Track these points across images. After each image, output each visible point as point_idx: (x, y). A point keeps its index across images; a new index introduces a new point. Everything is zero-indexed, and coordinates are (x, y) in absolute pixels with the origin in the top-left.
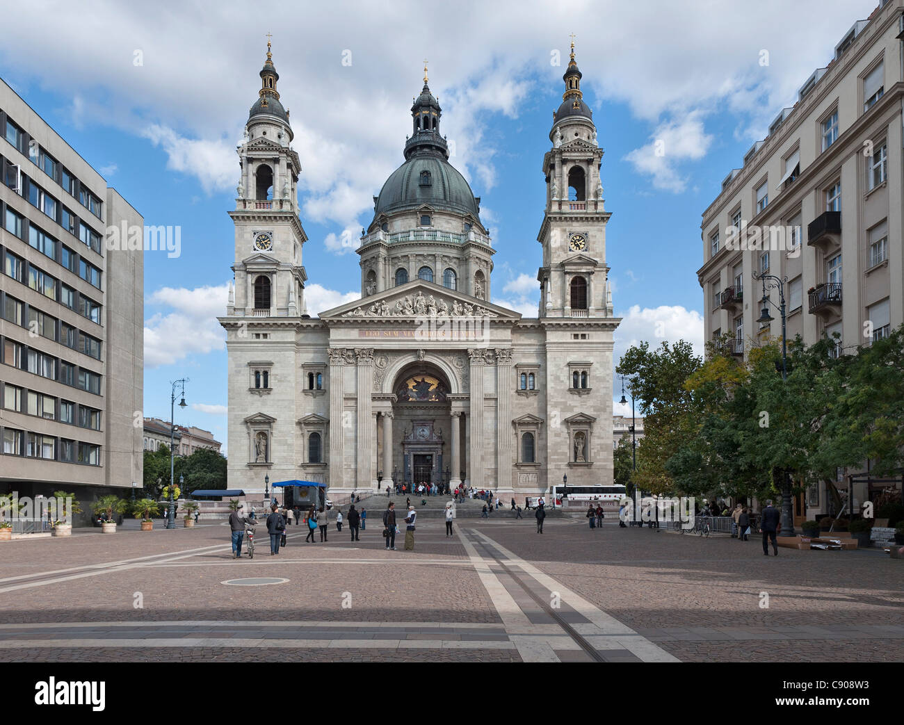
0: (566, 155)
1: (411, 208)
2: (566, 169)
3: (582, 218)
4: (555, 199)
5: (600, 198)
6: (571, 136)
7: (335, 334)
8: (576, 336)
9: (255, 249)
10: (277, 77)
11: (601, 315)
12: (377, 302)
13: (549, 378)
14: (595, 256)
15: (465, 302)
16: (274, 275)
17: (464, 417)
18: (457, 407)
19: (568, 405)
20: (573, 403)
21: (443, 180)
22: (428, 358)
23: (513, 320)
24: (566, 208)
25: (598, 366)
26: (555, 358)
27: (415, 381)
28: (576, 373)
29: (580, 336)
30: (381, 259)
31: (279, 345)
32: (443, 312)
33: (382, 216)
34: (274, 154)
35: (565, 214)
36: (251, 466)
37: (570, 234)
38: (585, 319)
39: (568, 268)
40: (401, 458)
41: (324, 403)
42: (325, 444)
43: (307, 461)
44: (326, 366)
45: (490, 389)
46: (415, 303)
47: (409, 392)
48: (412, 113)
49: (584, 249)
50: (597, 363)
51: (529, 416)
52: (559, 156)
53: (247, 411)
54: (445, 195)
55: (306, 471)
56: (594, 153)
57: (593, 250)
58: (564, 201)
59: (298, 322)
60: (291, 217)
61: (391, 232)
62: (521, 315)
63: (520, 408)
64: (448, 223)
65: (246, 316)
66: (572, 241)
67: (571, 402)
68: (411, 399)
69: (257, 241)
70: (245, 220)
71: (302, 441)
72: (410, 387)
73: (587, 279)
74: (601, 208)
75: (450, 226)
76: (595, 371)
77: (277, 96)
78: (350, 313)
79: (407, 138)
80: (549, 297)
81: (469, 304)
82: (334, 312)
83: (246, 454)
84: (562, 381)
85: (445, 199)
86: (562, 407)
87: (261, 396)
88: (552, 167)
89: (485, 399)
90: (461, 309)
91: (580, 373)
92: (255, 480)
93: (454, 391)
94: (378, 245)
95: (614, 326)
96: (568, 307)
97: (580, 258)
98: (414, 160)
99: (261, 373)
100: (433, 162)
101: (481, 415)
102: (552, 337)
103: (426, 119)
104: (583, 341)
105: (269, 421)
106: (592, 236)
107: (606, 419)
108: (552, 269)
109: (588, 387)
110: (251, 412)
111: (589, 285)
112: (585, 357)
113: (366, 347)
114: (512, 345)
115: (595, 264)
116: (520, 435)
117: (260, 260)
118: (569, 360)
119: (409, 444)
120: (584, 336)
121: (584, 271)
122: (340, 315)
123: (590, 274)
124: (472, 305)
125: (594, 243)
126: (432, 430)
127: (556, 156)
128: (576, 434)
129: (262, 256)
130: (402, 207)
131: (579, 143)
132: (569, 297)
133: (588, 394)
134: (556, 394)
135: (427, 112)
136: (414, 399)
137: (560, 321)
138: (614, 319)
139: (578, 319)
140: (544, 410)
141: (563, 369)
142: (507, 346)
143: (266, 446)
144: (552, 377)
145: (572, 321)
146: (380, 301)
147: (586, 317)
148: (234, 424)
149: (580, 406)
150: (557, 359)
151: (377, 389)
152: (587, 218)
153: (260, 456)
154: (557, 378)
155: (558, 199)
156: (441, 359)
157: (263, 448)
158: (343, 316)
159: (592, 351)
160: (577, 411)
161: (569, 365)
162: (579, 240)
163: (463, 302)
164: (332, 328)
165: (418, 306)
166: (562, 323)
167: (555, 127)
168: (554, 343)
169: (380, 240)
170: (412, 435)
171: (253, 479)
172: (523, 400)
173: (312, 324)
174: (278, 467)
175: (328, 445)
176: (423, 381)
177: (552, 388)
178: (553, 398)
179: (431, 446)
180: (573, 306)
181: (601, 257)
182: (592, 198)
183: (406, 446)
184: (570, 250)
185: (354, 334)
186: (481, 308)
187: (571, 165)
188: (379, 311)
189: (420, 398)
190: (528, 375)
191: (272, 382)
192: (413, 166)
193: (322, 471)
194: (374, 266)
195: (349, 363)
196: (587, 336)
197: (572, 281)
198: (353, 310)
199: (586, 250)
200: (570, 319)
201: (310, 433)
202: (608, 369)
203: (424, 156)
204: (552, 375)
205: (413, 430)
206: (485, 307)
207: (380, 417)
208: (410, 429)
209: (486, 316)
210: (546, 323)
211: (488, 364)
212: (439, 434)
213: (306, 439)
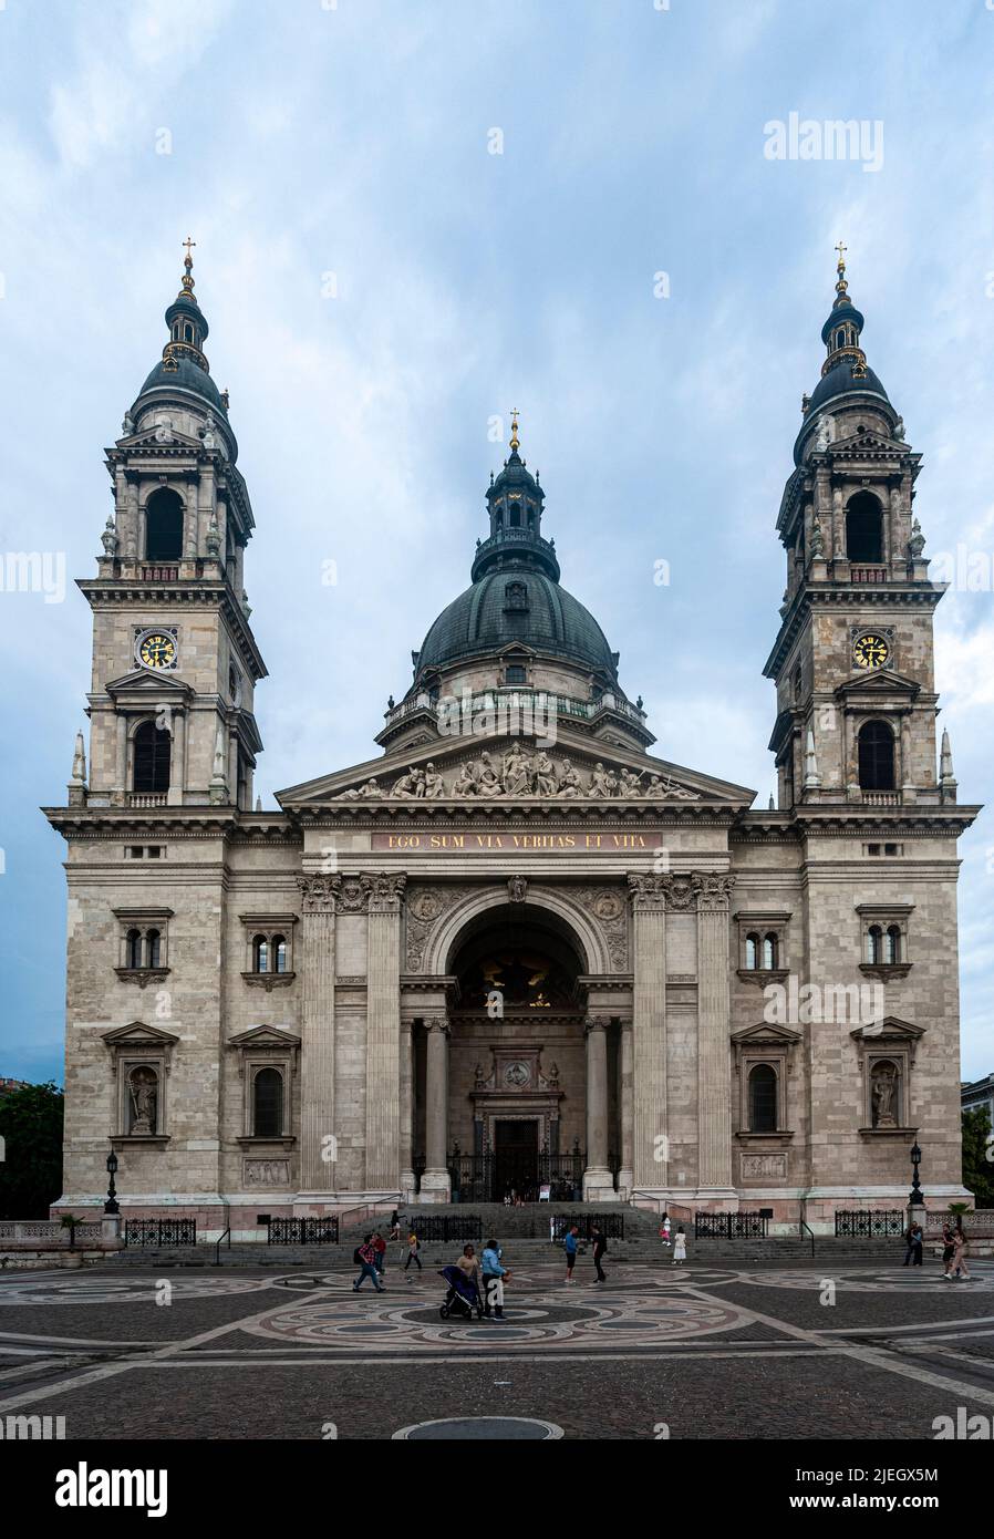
0: (842, 467)
2: (843, 497)
3: (881, 596)
4: (819, 557)
5: (919, 556)
6: (847, 432)
7: (313, 842)
8: (874, 849)
9: (137, 666)
11: (930, 798)
12: (414, 766)
13: (813, 942)
14: (912, 679)
15: (624, 766)
16: (178, 719)
17: (615, 1030)
18: (600, 1005)
22: (535, 898)
23: (736, 806)
24: (843, 578)
25: (925, 914)
26: (827, 898)
27: (500, 965)
28: (876, 931)
29: (883, 848)
31: (186, 871)
34: (190, 463)
35: (844, 585)
36: (119, 1144)
37: (855, 632)
38: (896, 809)
39: (854, 702)
40: (468, 1129)
41: (290, 1002)
42: (292, 1093)
43: (249, 1132)
44: (296, 921)
45: (679, 963)
46: (505, 771)
49: (886, 664)
51: (768, 1027)
52: (824, 471)
53: (109, 1018)
55: (248, 1155)
56: (902, 465)
57: (907, 666)
58: (840, 562)
59: (231, 818)
60: (222, 595)
62: (754, 794)
66: (858, 649)
69: (142, 648)
70: (116, 603)
71: (241, 1088)
73: (895, 727)
74: (921, 577)
76: (918, 925)
78: (352, 793)
80: (811, 766)
81: (632, 770)
82: (312, 791)
83: (106, 1116)
84: (845, 949)
87: (143, 987)
89: (670, 987)
90: (612, 782)
91: (887, 931)
92: (128, 1174)
93: (594, 968)
95: (961, 825)
96: (853, 786)
97: (880, 680)
99: (144, 935)
101: (658, 1023)
102: (820, 849)
104: (890, 858)
105: (164, 1042)
106: (904, 636)
107: (943, 1033)
108: (816, 705)
109: (904, 961)
110: (120, 1021)
111: (900, 740)
112: (896, 893)
113: (388, 870)
115: (913, 691)
116: (746, 1071)
117: (149, 684)
118: (858, 901)
119: (487, 1097)
120: (891, 849)
121: (891, 707)
122: (327, 796)
123: (899, 713)
124: (639, 772)
125: (908, 649)
126: (538, 1069)
127: (819, 471)
128: (875, 1068)
129: (150, 677)
131: (871, 439)
132: (855, 767)
133: (904, 977)
134: (829, 980)
137: (838, 812)
138: (962, 809)
139: (881, 808)
141: (845, 920)
142: (721, 865)
143: (153, 1098)
144: (823, 940)
145: (863, 812)
146: (421, 765)
147: (897, 803)
149: (885, 1002)
150: (831, 900)
151: (412, 966)
152: (892, 596)
153: (139, 1120)
154: (832, 941)
155: (825, 559)
156: (563, 899)
157: (145, 1103)
158: (334, 799)
159: (911, 880)
161: (860, 911)
162: (874, 645)
163: (617, 767)
164: (309, 828)
166: (845, 816)
168: (825, 864)
170: (493, 1079)
171: (122, 1173)
172: (753, 994)
173: (264, 826)
174: (180, 1146)
175: (297, 1096)
176: (517, 963)
177: (820, 965)
179: (535, 1103)
180: (866, 783)
181: (924, 679)
182: (900, 557)
183: (479, 1103)
184: (855, 666)
185: (361, 842)
186: (661, 779)
187: (852, 491)
188: (420, 787)
190: (762, 936)
191: (169, 955)
193: (286, 1155)
195: (348, 908)
196: (899, 849)
197: (863, 729)
198: (357, 786)
199: (891, 666)
200: (861, 807)
201: (258, 1069)
202: (948, 921)
204: (818, 936)
205: (494, 1068)
206: (670, 777)
207: (419, 1031)
208: (490, 1066)
209: (672, 798)
210: (808, 817)
211: (676, 907)
212: (551, 1078)
213: (248, 1082)
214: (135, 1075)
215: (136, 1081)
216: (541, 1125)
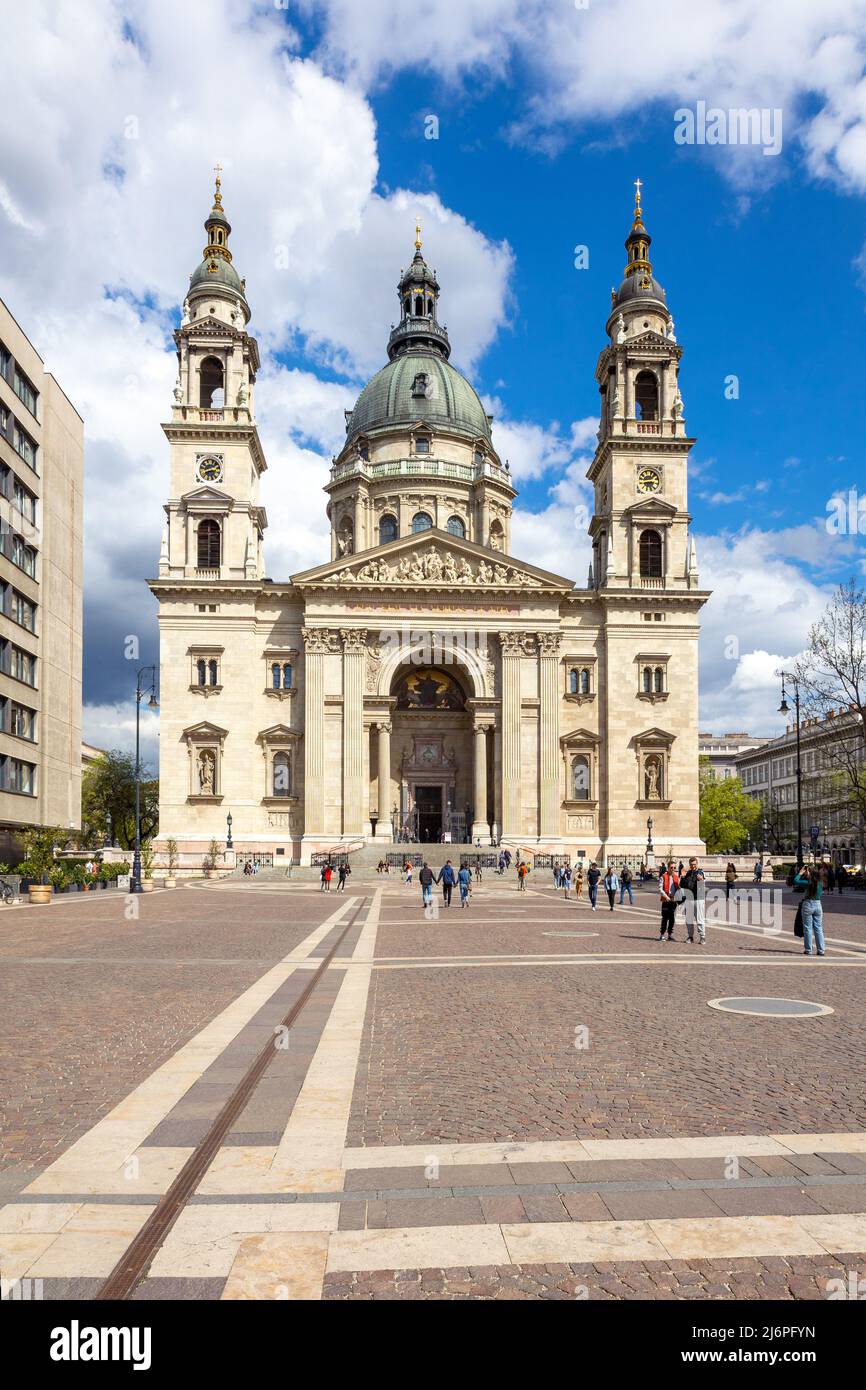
0: (632, 355)
1: (402, 427)
2: (633, 374)
3: (655, 446)
4: (617, 416)
5: (679, 418)
6: (638, 327)
7: (311, 607)
8: (647, 617)
9: (198, 480)
10: (228, 229)
11: (682, 586)
12: (372, 560)
13: (610, 674)
14: (674, 502)
15: (496, 563)
16: (225, 519)
17: (493, 732)
18: (483, 719)
19: (637, 716)
20: (645, 714)
21: (446, 388)
23: (563, 591)
24: (632, 431)
25: (678, 660)
26: (618, 648)
27: (418, 679)
28: (647, 671)
29: (653, 616)
30: (360, 500)
31: (232, 622)
32: (465, 578)
33: (361, 438)
34: (226, 342)
35: (632, 438)
36: (193, 801)
37: (638, 469)
38: (662, 593)
39: (637, 518)
42: (296, 768)
43: (270, 795)
44: (298, 654)
45: (529, 691)
46: (426, 564)
47: (409, 694)
48: (398, 291)
49: (657, 490)
50: (677, 656)
51: (583, 732)
52: (622, 355)
53: (186, 718)
54: (449, 411)
55: (269, 809)
56: (670, 354)
57: (671, 493)
58: (631, 420)
59: (260, 588)
60: (250, 434)
61: (373, 462)
62: (574, 583)
63: (569, 720)
64: (453, 449)
65: (186, 579)
66: (641, 479)
67: (641, 713)
68: (411, 706)
69: (201, 467)
70: (185, 438)
71: (264, 764)
72: (411, 687)
73: (662, 534)
74: (681, 432)
75: (456, 454)
76: (673, 667)
77: (228, 256)
78: (335, 577)
79: (393, 327)
80: (611, 559)
81: (501, 566)
82: (311, 576)
83: (185, 783)
84: (629, 682)
85: (449, 415)
86: (629, 719)
87: (206, 697)
88: (613, 371)
89: (524, 707)
90: (490, 574)
91: (653, 671)
92: (199, 820)
93: (479, 693)
94: (356, 480)
95: (699, 603)
96: (636, 574)
97: (653, 504)
98: (403, 359)
99: (207, 663)
100: (431, 361)
101: (517, 729)
102: (614, 617)
103: (419, 300)
104: (658, 623)
105: (218, 734)
106: (669, 472)
107: (688, 738)
108: (614, 518)
109: (664, 691)
110: (193, 720)
111: (665, 542)
112: (660, 646)
113: (356, 626)
114: (561, 628)
115: (672, 512)
116: (570, 760)
117: (206, 496)
118: (637, 651)
119: (410, 770)
120: (657, 617)
121: (659, 522)
122: (320, 579)
123: (665, 526)
124: (505, 567)
125: (671, 482)
126: (442, 751)
127: (619, 355)
128: (647, 761)
129: (209, 491)
130: (391, 425)
131: (651, 336)
132: (637, 560)
133: (664, 700)
134: (620, 700)
135: (421, 291)
136: (416, 706)
137: (626, 593)
138: (700, 593)
139: (651, 592)
140: (603, 723)
141: (629, 664)
142: (553, 628)
143: (214, 771)
144: (615, 676)
145: (641, 594)
146: (376, 560)
147: (662, 589)
148: (169, 737)
149: (652, 717)
150: (621, 649)
151: (370, 690)
152: (662, 447)
153: (205, 785)
154: (622, 677)
155: (622, 417)
157: (209, 774)
158: (324, 581)
159: (668, 638)
160: (649, 725)
161: (639, 658)
162: (652, 476)
163: (493, 564)
164: (309, 598)
165: (430, 567)
166: (629, 596)
167: (617, 313)
168: (617, 626)
169: (360, 473)
170: (413, 757)
171: (195, 819)
172: (574, 708)
173: (279, 593)
174: (230, 803)
176: (429, 678)
177: (615, 691)
178: (616, 706)
179: (440, 774)
180: (644, 573)
181: (681, 502)
182: (668, 417)
183: (405, 774)
184: (639, 491)
185: (340, 608)
186: (519, 572)
187: (639, 370)
188: (376, 574)
189: (424, 704)
190: (580, 671)
191: (222, 677)
192: (403, 367)
193: (293, 809)
194: (350, 510)
195: (333, 650)
196: (662, 617)
197: (642, 535)
199: (660, 492)
200: (641, 592)
201: (276, 752)
202: (692, 665)
203: (417, 354)
204: (614, 673)
205: (414, 750)
206: (524, 572)
207: (374, 731)
208: (411, 749)
209: (524, 585)
210: (607, 596)
211: (527, 654)
212: (450, 757)
213: (269, 762)
214: (202, 757)
215: (204, 760)
216: (444, 790)
